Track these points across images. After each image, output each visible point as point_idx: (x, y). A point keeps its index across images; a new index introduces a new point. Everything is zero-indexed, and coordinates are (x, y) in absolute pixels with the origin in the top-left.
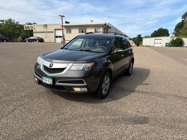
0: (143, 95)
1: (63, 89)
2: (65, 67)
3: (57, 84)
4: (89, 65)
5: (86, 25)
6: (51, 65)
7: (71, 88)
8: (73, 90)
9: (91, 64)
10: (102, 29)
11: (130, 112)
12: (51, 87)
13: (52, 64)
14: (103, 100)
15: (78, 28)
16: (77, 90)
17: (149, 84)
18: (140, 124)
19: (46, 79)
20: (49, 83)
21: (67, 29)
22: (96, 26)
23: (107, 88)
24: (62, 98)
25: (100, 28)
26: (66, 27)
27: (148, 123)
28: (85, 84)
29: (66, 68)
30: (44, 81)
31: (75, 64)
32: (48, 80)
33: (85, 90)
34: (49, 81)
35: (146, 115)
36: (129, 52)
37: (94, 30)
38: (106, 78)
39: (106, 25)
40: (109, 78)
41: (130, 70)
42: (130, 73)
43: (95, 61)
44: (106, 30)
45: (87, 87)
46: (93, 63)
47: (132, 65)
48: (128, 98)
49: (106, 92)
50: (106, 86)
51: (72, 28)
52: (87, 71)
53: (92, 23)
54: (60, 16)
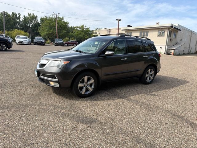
2: (46, 63)
5: (146, 28)
7: (48, 81)
11: (89, 112)
15: (139, 32)
18: (82, 123)
21: (127, 33)
22: (160, 29)
23: (91, 89)
25: (165, 30)
33: (57, 85)
36: (144, 57)
37: (157, 33)
38: (86, 78)
39: (173, 28)
40: (93, 80)
41: (148, 78)
42: (148, 81)
43: (71, 60)
44: (173, 33)
45: (58, 82)
46: (68, 62)
47: (153, 72)
48: (109, 102)
49: (89, 92)
50: (88, 86)
51: (133, 32)
52: (60, 68)
53: (158, 26)
54: (117, 20)
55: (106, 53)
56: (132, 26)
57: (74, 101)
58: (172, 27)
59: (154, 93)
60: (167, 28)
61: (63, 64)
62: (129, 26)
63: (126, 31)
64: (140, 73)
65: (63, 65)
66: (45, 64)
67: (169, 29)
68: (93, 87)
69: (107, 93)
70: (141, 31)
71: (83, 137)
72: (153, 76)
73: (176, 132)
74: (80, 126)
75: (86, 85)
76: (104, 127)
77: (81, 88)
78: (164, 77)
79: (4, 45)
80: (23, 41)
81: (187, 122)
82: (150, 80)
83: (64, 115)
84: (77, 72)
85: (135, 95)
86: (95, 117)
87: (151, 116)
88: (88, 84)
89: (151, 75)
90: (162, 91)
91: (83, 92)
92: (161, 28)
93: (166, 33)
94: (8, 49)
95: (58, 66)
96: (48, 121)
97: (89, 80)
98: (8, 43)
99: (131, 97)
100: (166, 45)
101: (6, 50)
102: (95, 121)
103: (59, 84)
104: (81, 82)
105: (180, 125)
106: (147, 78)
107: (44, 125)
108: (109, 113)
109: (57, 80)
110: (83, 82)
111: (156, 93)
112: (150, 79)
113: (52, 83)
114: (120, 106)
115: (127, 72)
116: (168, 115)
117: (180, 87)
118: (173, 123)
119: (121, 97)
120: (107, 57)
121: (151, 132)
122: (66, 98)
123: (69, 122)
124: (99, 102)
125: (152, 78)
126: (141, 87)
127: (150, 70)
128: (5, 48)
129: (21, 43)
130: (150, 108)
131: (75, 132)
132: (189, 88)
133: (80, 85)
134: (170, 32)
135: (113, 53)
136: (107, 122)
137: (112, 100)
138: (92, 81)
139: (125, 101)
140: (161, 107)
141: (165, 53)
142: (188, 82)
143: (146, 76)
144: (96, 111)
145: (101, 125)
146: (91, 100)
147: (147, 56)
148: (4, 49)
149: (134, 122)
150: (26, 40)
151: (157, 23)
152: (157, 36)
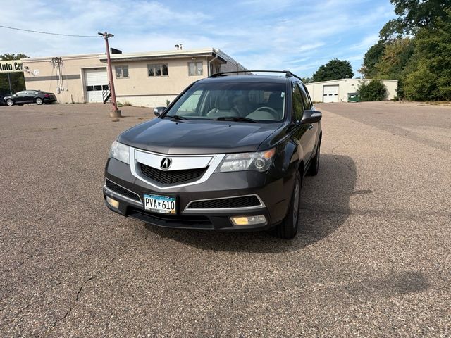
0: (376, 220)
1: (200, 223)
2: (204, 166)
3: (187, 210)
4: (266, 155)
5: (164, 56)
6: (166, 162)
7: (226, 218)
8: (231, 224)
9: (270, 154)
10: (206, 66)
11: (372, 264)
12: (167, 221)
13: (169, 161)
14: (294, 242)
15: (146, 64)
16: (241, 221)
17: (370, 192)
19: (157, 202)
20: (165, 211)
21: (116, 68)
22: (191, 58)
24: (189, 247)
25: (202, 62)
27: (430, 286)
28: (262, 205)
29: (208, 167)
30: (148, 206)
31: (230, 157)
32: (161, 202)
33: (261, 219)
34: (165, 206)
35: (413, 268)
37: (187, 67)
39: (216, 56)
44: (215, 67)
45: (265, 212)
46: (273, 151)
51: (130, 65)
54: (101, 34)
55: (303, 118)
58: (214, 54)
60: (206, 57)
63: (112, 63)
66: (203, 170)
67: (208, 59)
70: (149, 63)
92: (194, 57)
99: (353, 207)
103: (268, 216)
117: (359, 168)
119: (342, 213)
134: (211, 64)
142: (349, 157)
151: (178, 46)
152: (188, 73)
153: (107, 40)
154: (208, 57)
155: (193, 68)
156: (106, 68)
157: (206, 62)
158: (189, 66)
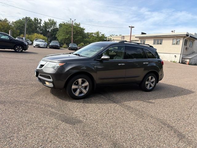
5: (162, 36)
7: (44, 81)
10: (182, 41)
15: (153, 39)
18: (66, 123)
21: (141, 40)
22: (174, 37)
23: (85, 92)
25: (180, 39)
26: (140, 38)
35: (85, 120)
36: (144, 63)
37: (172, 41)
38: (80, 80)
39: (189, 36)
40: (88, 82)
41: (149, 85)
42: (148, 88)
43: (67, 63)
44: (189, 41)
45: (52, 82)
46: (63, 64)
47: (154, 79)
48: (100, 105)
49: (83, 94)
50: (82, 89)
51: (146, 39)
52: (55, 69)
53: (173, 34)
54: (130, 27)
55: (102, 57)
56: (146, 34)
57: (66, 102)
58: (187, 35)
59: (151, 101)
60: (183, 36)
61: (58, 65)
62: (143, 33)
63: (139, 38)
64: (140, 79)
65: (58, 67)
66: (43, 65)
67: (184, 37)
68: (87, 89)
69: (102, 96)
70: (154, 39)
71: (62, 136)
72: (154, 84)
73: (158, 141)
74: (63, 125)
75: (80, 87)
76: (86, 129)
77: (75, 90)
78: (169, 85)
79: (20, 47)
80: (39, 44)
81: (175, 132)
82: (151, 88)
83: (52, 114)
84: (71, 74)
85: (130, 101)
86: (81, 119)
87: (139, 123)
88: (82, 86)
89: (152, 82)
90: (161, 100)
91: (77, 94)
92: (176, 37)
93: (181, 41)
94: (23, 51)
95: (54, 68)
96: (35, 118)
97: (83, 82)
98: (24, 45)
99: (126, 103)
100: (181, 54)
101: (22, 52)
102: (80, 122)
103: (53, 84)
104: (75, 84)
105: (166, 134)
106: (147, 84)
107: (30, 121)
108: (96, 115)
109: (51, 80)
110: (77, 84)
111: (153, 101)
112: (150, 86)
113: (47, 83)
114: (110, 110)
115: (125, 78)
116: (157, 123)
117: (182, 96)
118: (159, 132)
119: (115, 102)
120: (104, 61)
121: (132, 138)
122: (61, 98)
123: (54, 120)
124: (90, 105)
125: (153, 85)
126: (139, 94)
127: (150, 77)
128: (21, 49)
129: (38, 46)
130: (141, 115)
131: (56, 131)
132: (192, 98)
133: (74, 87)
134: (185, 40)
135: (109, 57)
136: (91, 124)
137: (104, 104)
138: (87, 84)
139: (118, 105)
140: (153, 115)
141: (179, 62)
142: (193, 92)
143: (147, 83)
144: (84, 113)
145: (84, 127)
146: (83, 103)
147: (147, 63)
148: (20, 51)
149: (118, 126)
150: (42, 43)
151: (173, 31)
152: (171, 44)
153: (131, 29)
154: (184, 36)
155: (175, 42)
156: (138, 40)
157: (183, 39)
158: (173, 40)
